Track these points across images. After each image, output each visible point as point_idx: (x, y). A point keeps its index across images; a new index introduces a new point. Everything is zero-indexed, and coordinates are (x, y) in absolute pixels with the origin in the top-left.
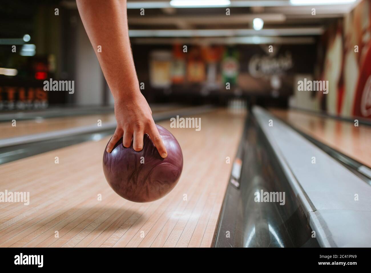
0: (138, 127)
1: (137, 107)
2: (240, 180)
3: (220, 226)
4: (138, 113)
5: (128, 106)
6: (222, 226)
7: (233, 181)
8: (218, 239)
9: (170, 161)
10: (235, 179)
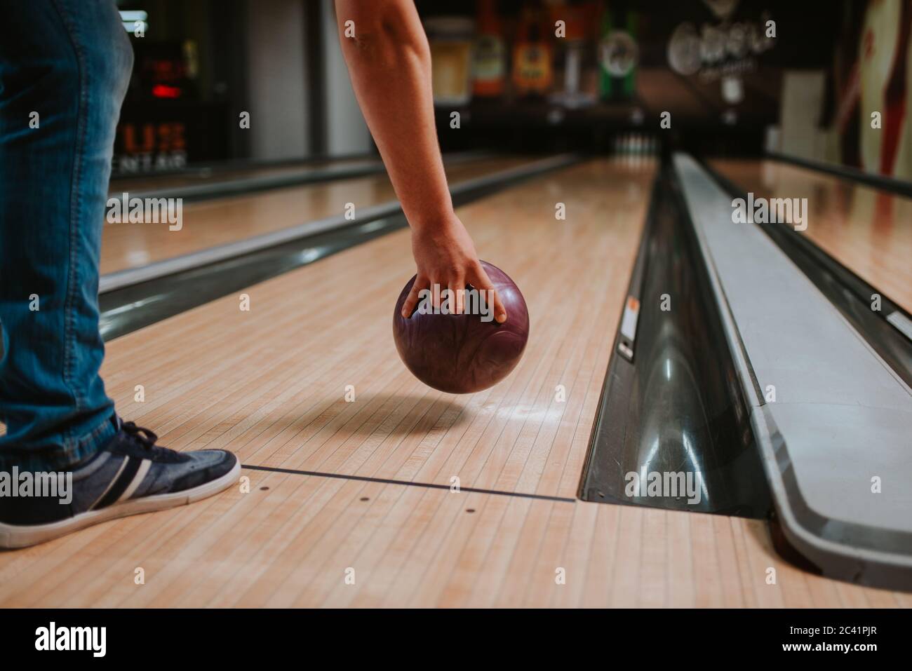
0: (455, 274)
1: (451, 241)
2: (635, 346)
3: (599, 429)
4: (454, 252)
5: (436, 240)
6: (601, 431)
7: (622, 347)
8: (595, 449)
9: (509, 326)
10: (626, 344)
